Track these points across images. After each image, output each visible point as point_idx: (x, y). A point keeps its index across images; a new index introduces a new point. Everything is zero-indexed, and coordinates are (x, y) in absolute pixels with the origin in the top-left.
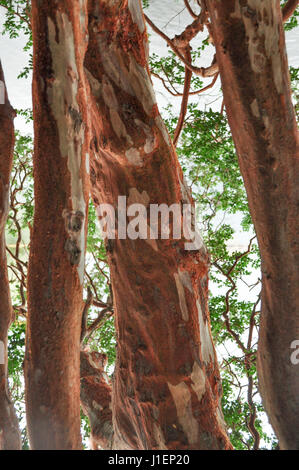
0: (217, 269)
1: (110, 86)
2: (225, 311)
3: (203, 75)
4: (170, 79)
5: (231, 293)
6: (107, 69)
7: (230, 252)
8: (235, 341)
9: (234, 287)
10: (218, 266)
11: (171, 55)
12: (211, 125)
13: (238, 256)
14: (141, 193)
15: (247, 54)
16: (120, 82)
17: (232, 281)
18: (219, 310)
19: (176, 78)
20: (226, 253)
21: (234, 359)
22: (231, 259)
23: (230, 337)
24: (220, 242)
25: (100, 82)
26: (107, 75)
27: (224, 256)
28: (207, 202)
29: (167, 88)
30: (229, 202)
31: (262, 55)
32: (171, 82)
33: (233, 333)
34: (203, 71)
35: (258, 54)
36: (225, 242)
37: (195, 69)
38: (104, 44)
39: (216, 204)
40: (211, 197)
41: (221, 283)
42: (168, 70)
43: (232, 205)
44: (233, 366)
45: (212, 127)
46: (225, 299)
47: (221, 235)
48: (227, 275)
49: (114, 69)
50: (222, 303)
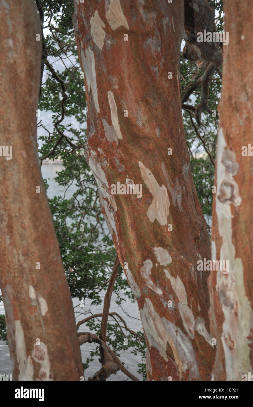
0: (73, 142)
1: (186, 327)
2: (66, 101)
3: (89, 335)
4: (118, 329)
5: (60, 118)
6: (189, 345)
7: (59, 159)
8: (56, 71)
9: (56, 124)
10: (72, 145)
11: (118, 352)
12: (80, 284)
13: (52, 155)
14: (156, 220)
15: (51, 361)
16: (177, 331)
17: (58, 130)
18: (70, 102)
19: (112, 330)
20: (63, 158)
21: (56, 54)
22: (59, 152)
23: (60, 75)
24: (69, 168)
25: (196, 332)
26: (190, 339)
27: (66, 156)
28: (82, 208)
29: (122, 320)
30: (60, 208)
31: (36, 360)
32: (118, 325)
33: (58, 80)
34: (90, 339)
35: (40, 362)
36: (64, 168)
37: (96, 341)
38: (192, 370)
39: (73, 206)
40: (78, 213)
41: (69, 128)
42: (120, 338)
43: (58, 205)
44: (57, 47)
45: (79, 283)
46: (65, 113)
47: (68, 175)
48: (63, 136)
49: (182, 345)
50: (68, 109)
